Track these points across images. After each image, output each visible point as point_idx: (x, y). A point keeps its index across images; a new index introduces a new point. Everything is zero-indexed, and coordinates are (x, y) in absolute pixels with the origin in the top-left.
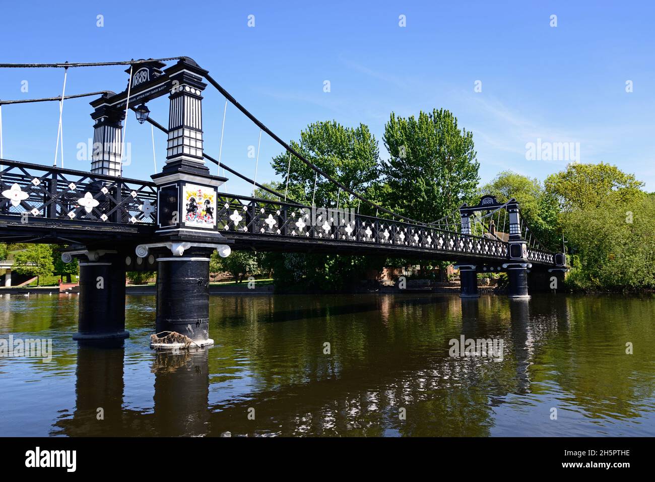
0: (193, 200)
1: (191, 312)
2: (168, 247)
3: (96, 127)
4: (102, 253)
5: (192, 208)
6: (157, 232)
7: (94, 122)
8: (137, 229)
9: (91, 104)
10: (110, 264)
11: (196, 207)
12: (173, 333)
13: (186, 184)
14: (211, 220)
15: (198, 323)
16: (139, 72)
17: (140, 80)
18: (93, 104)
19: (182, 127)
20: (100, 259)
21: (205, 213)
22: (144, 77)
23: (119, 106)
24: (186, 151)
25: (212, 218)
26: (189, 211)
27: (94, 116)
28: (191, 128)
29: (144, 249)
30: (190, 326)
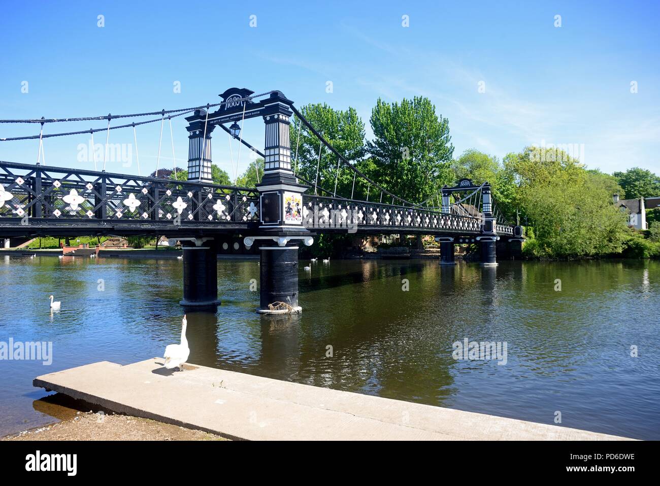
0: (289, 204)
1: (289, 287)
2: (275, 240)
3: (190, 137)
4: (205, 240)
5: (289, 210)
6: (260, 227)
7: (188, 134)
8: (246, 225)
9: (186, 119)
10: (209, 248)
11: (292, 209)
12: (281, 303)
13: (285, 192)
14: (300, 218)
15: (294, 295)
16: (232, 97)
17: (233, 104)
18: (188, 119)
19: (278, 147)
20: (204, 245)
21: (296, 213)
22: (238, 103)
23: (212, 122)
24: (282, 166)
25: (300, 216)
26: (287, 212)
27: (188, 129)
28: (284, 148)
29: (251, 240)
30: (288, 297)
